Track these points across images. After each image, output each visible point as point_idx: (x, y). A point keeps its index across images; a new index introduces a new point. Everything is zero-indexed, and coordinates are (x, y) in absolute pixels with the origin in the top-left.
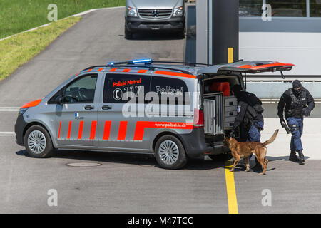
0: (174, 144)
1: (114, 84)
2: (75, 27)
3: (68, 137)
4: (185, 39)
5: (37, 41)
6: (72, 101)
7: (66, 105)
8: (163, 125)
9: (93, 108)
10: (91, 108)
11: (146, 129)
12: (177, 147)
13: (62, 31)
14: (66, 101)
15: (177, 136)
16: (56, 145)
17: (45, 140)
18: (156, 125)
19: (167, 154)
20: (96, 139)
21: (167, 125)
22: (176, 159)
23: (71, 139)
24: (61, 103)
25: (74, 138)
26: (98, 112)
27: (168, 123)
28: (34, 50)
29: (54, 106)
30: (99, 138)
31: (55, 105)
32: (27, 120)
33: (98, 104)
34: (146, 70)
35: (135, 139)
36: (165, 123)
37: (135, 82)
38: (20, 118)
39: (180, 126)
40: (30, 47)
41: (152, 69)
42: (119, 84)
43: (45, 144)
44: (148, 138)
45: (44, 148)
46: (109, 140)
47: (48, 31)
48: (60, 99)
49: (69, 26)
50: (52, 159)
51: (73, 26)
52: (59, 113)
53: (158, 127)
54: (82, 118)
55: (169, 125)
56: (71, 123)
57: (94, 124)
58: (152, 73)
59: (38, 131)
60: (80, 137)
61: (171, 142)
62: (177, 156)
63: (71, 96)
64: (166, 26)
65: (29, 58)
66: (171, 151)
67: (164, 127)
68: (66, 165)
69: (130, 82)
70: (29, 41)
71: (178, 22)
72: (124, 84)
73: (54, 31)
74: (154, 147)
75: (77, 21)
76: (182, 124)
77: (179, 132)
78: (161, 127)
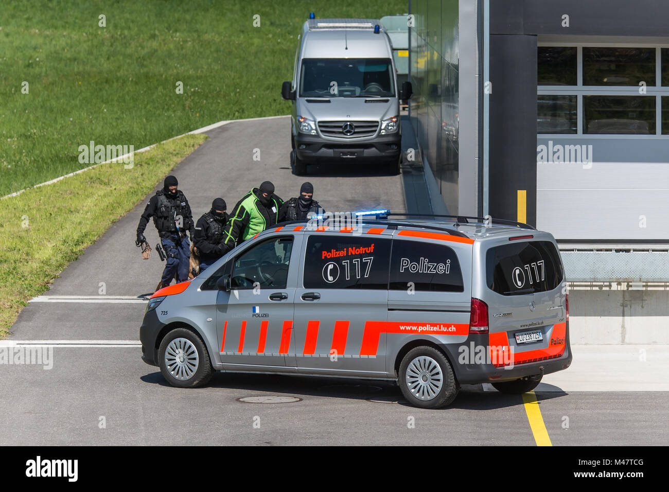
0: (435, 362)
1: (325, 254)
2: (199, 152)
3: (240, 350)
4: (401, 175)
5: (136, 178)
6: (245, 284)
7: (236, 292)
8: (414, 328)
9: (286, 298)
10: (282, 297)
11: (382, 335)
12: (439, 369)
13: (178, 160)
14: (236, 284)
15: (439, 347)
16: (217, 364)
17: (196, 355)
18: (402, 328)
19: (421, 382)
20: (291, 353)
21: (421, 329)
22: (438, 390)
23: (245, 353)
24: (226, 289)
25: (250, 351)
26: (294, 305)
27: (424, 325)
28: (135, 193)
29: (214, 293)
30: (296, 351)
31: (216, 292)
32: (164, 320)
33: (295, 290)
34: (382, 230)
35: (362, 353)
36: (418, 325)
37: (362, 250)
38: (151, 315)
39: (445, 329)
40: (125, 188)
41: (393, 226)
42: (334, 254)
43: (197, 362)
44: (387, 351)
45: (195, 369)
46: (315, 355)
47: (151, 159)
48: (226, 281)
49: (189, 151)
50: (210, 389)
51: (195, 151)
52: (222, 307)
53: (405, 331)
54: (266, 315)
55: (424, 328)
56: (244, 324)
57: (288, 328)
58: (394, 235)
59: (183, 340)
60: (261, 349)
61: (429, 359)
62: (440, 384)
63: (243, 275)
64: (368, 152)
65: (127, 208)
66: (428, 375)
67: (416, 331)
68: (238, 400)
69: (352, 251)
70: (122, 177)
71: (388, 144)
72: (343, 253)
73: (163, 160)
74: (397, 368)
75: (201, 142)
76: (448, 326)
77: (443, 340)
78: (411, 331)
